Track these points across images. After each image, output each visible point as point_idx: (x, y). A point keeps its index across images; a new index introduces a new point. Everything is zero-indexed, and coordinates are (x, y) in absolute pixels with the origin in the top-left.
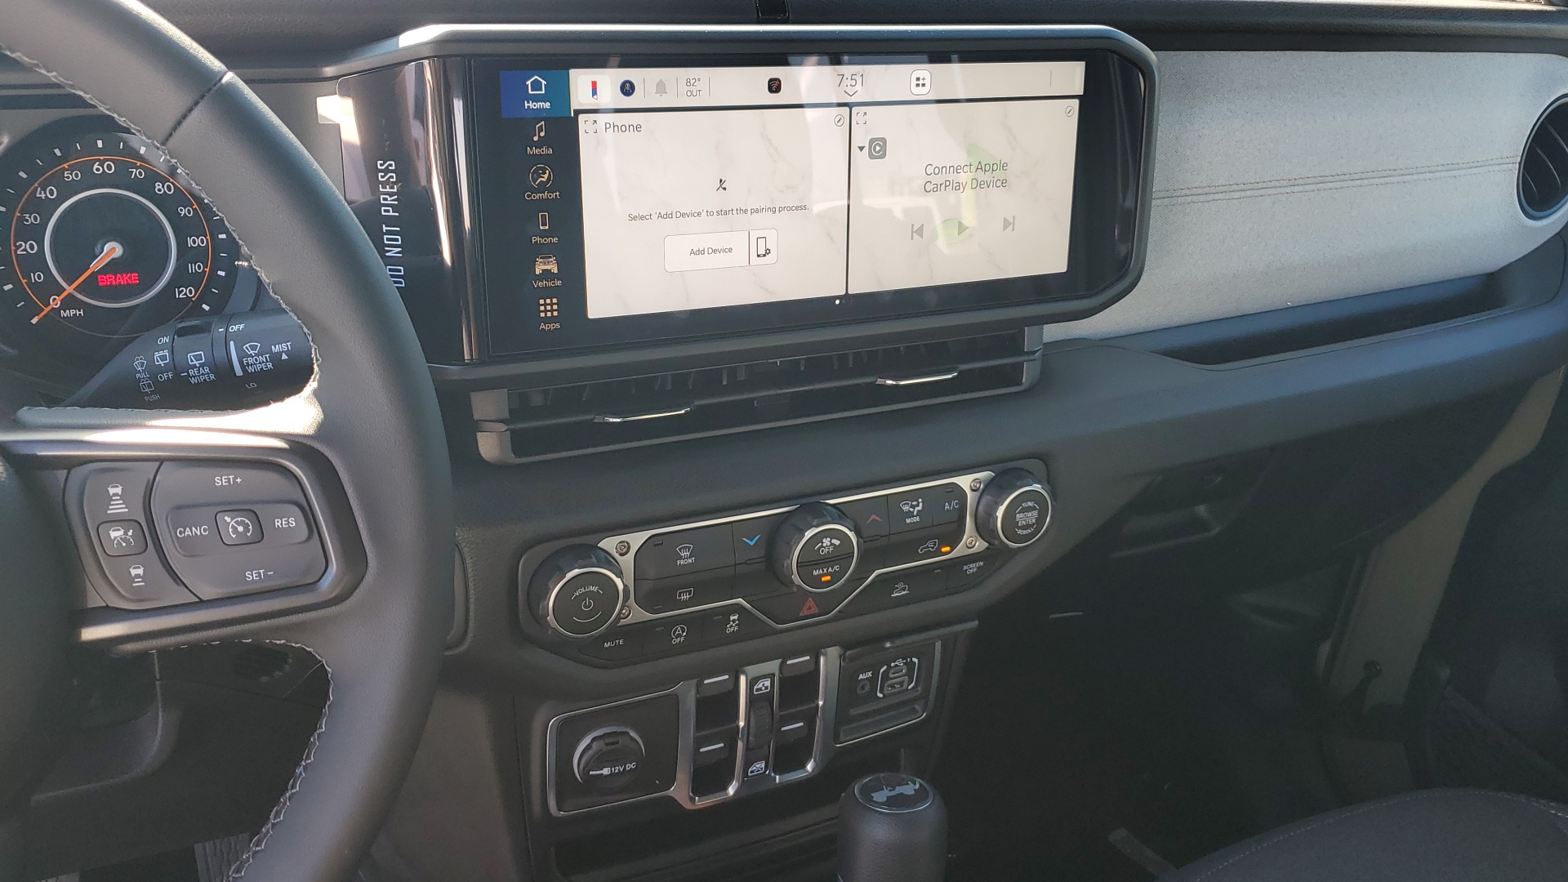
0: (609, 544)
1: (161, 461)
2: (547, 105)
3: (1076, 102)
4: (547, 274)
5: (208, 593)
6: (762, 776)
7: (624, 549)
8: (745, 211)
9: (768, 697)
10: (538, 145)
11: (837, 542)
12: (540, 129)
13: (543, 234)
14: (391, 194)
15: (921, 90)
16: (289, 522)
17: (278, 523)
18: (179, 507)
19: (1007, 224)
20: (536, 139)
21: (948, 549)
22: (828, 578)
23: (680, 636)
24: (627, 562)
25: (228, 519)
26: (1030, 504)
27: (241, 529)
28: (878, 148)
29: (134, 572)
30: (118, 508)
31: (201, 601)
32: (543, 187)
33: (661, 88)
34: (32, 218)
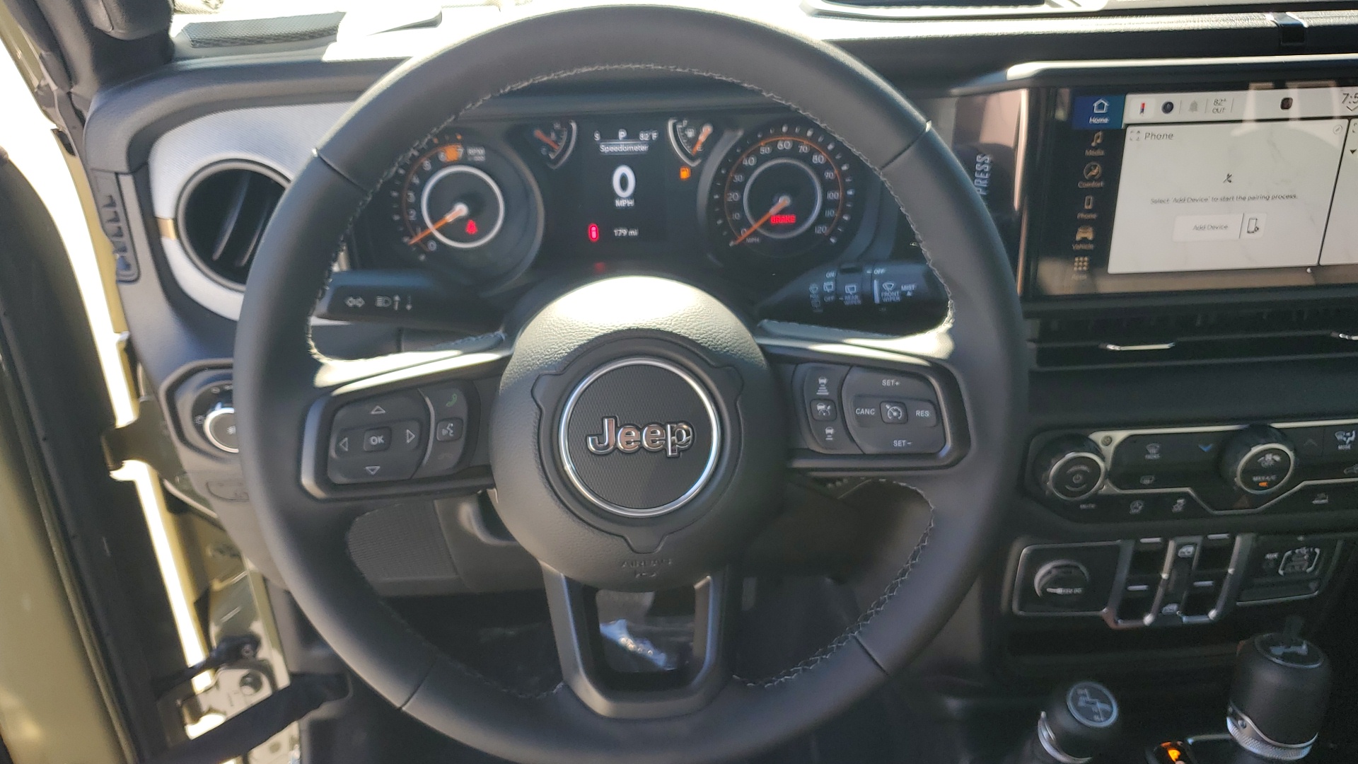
0: (1098, 437)
1: (851, 366)
2: (1106, 121)
4: (1084, 240)
5: (870, 449)
6: (1174, 615)
7: (1108, 441)
8: (1244, 199)
9: (1188, 560)
10: (1095, 148)
11: (1277, 459)
12: (1098, 137)
14: (983, 179)
16: (925, 413)
17: (918, 413)
18: (860, 396)
20: (1093, 144)
22: (1265, 484)
23: (1136, 508)
24: (1109, 451)
25: (888, 407)
27: (895, 414)
29: (828, 431)
30: (823, 392)
31: (864, 454)
32: (1092, 179)
33: (1194, 107)
34: (739, 178)
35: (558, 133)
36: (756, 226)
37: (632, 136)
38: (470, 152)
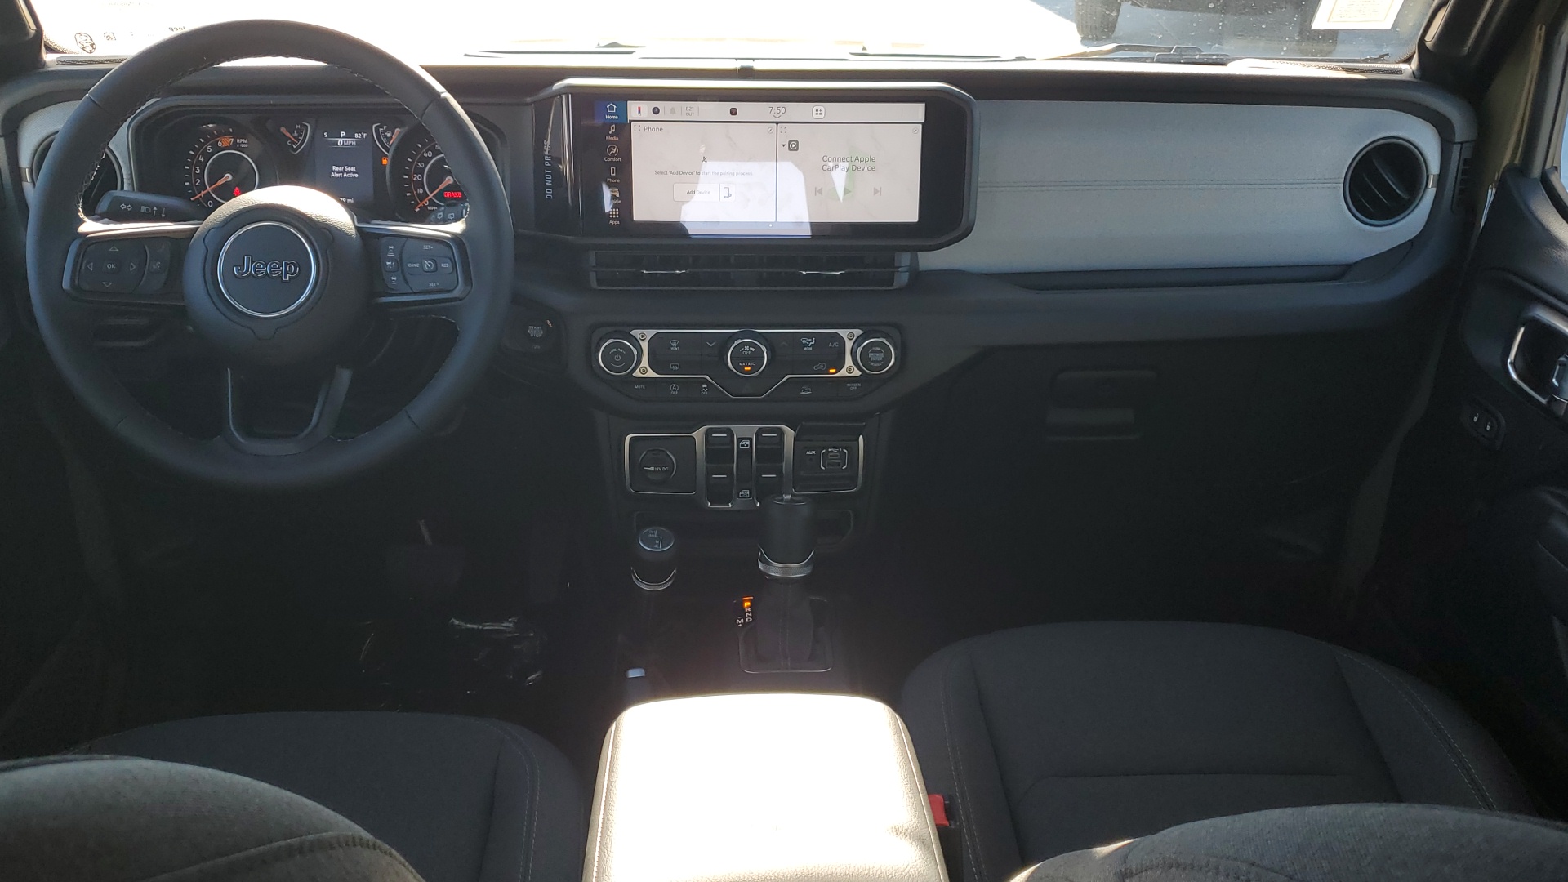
0: (635, 333)
1: (408, 238)
2: (617, 117)
3: (920, 125)
4: (613, 196)
5: (417, 289)
6: (748, 500)
7: (643, 337)
8: (718, 174)
9: (748, 451)
10: (612, 136)
11: (753, 350)
12: (613, 128)
13: (612, 177)
15: (819, 116)
16: (446, 265)
17: (443, 265)
18: (411, 255)
19: (876, 192)
20: (610, 133)
21: (834, 371)
22: (749, 369)
23: (674, 390)
24: (645, 345)
25: (426, 262)
26: (878, 349)
27: (430, 266)
28: (793, 146)
29: (393, 278)
30: (391, 254)
31: (414, 292)
32: (613, 156)
33: (673, 111)
34: (421, 165)
35: (299, 131)
36: (431, 196)
37: (350, 136)
38: (238, 141)
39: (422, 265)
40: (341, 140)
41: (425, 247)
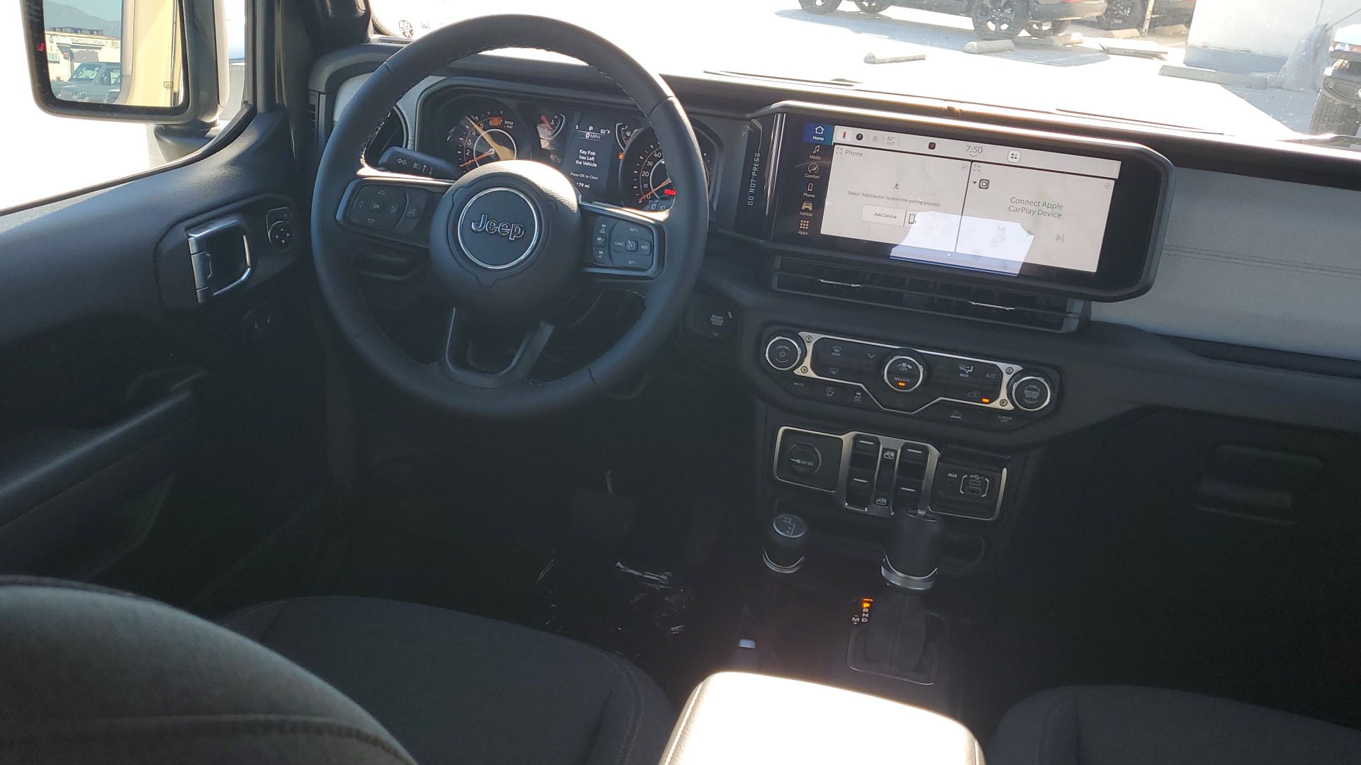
0: (802, 334)
1: (619, 219)
2: (822, 139)
3: (1114, 181)
4: (807, 210)
5: (617, 264)
7: (810, 338)
8: (907, 201)
9: (892, 462)
10: (815, 155)
11: (910, 367)
12: (817, 148)
13: (809, 193)
14: (756, 167)
15: (1014, 160)
16: (645, 247)
17: (643, 247)
18: (619, 235)
19: (1058, 238)
20: (814, 152)
21: (987, 401)
22: (903, 384)
23: (829, 393)
24: (810, 346)
25: (630, 242)
26: (1035, 387)
27: (632, 246)
28: (984, 184)
29: (600, 253)
30: (603, 231)
31: (615, 267)
32: (813, 173)
33: (875, 139)
34: (650, 164)
35: (556, 121)
36: (653, 191)
37: (596, 130)
38: (506, 122)
39: (626, 244)
40: (588, 133)
41: (632, 230)
